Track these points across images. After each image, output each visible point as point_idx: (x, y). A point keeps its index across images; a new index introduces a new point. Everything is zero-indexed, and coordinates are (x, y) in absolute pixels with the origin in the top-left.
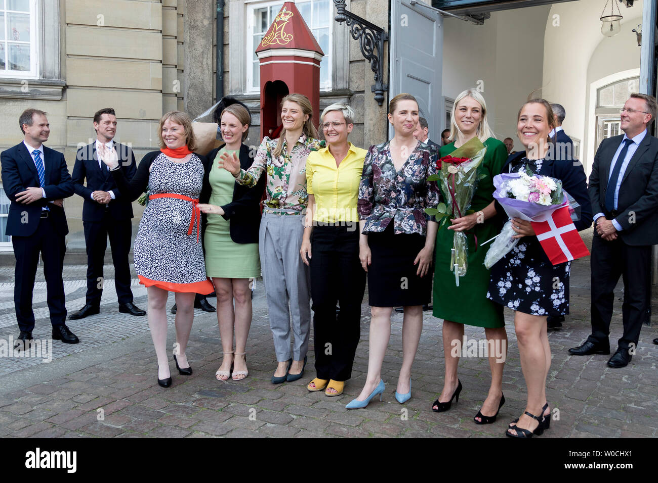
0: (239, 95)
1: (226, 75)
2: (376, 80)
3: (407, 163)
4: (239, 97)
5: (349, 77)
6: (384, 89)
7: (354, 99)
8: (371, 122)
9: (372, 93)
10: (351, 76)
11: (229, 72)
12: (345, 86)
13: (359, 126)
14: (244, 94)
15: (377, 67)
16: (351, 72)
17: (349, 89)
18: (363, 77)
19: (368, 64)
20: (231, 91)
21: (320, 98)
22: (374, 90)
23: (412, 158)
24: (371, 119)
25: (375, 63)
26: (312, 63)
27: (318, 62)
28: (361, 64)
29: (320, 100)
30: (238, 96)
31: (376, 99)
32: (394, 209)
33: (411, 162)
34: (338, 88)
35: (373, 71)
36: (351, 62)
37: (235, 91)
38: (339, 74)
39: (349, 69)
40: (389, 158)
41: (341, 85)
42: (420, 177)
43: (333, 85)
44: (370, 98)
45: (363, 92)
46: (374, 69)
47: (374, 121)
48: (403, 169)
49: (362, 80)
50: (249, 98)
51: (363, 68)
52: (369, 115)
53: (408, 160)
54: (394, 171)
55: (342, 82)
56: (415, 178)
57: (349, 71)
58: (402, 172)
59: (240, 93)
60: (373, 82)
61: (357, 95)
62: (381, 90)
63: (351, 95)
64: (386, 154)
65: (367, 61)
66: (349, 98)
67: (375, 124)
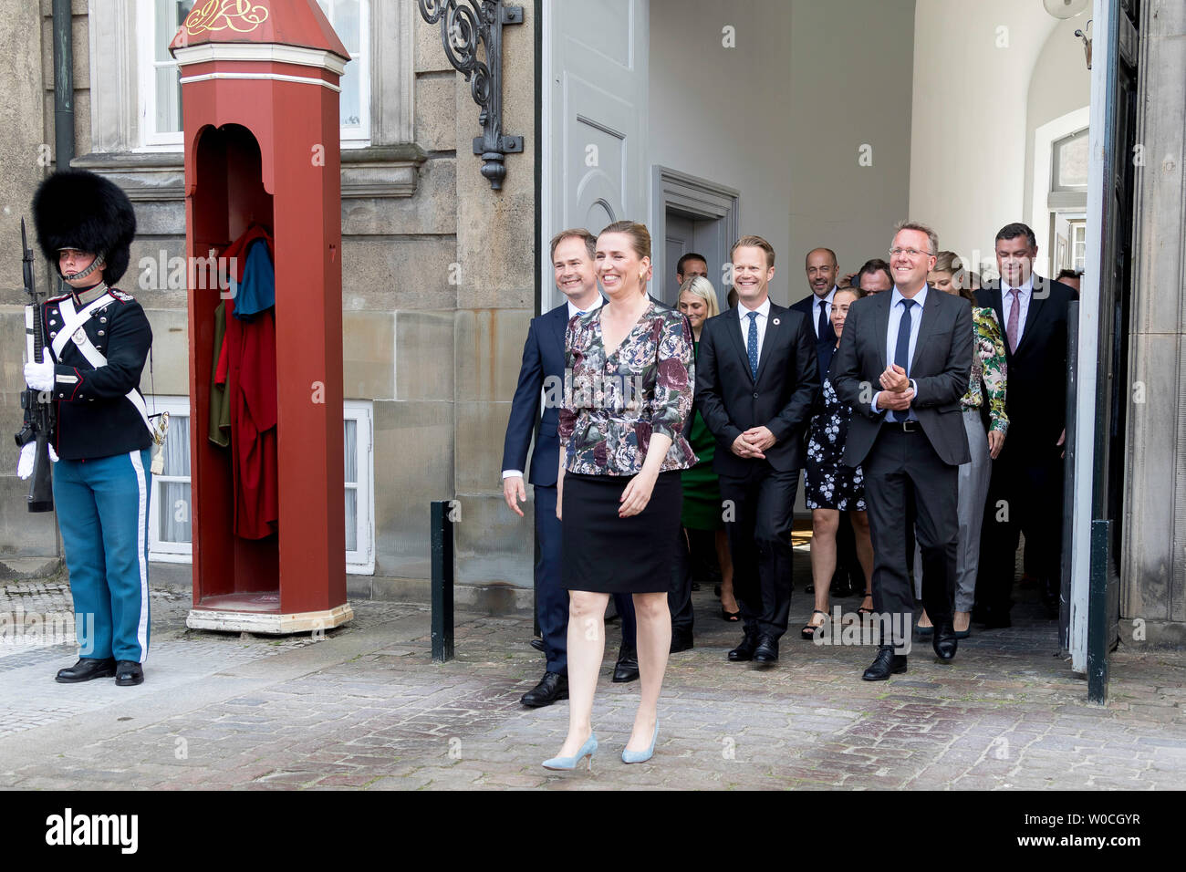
0: (121, 154)
1: (82, 99)
2: (486, 124)
3: (627, 341)
4: (117, 158)
5: (415, 114)
6: (505, 149)
7: (428, 171)
8: (474, 232)
9: (475, 158)
10: (422, 111)
11: (89, 89)
12: (407, 137)
13: (444, 241)
14: (134, 151)
15: (487, 93)
16: (419, 101)
17: (414, 146)
18: (451, 115)
19: (463, 86)
20: (97, 143)
21: (342, 166)
22: (480, 151)
23: (636, 333)
24: (475, 225)
25: (480, 82)
26: (320, 82)
27: (334, 77)
28: (445, 80)
29: (342, 171)
30: (117, 155)
31: (485, 174)
32: (604, 420)
33: (633, 340)
34: (386, 142)
35: (478, 101)
36: (419, 75)
37: (109, 142)
38: (389, 104)
39: (415, 93)
40: (598, 335)
41: (393, 136)
42: (645, 362)
43: (373, 133)
44: (469, 167)
45: (453, 153)
46: (479, 97)
47: (483, 227)
48: (618, 352)
49: (449, 122)
50: (148, 163)
51: (452, 92)
52: (467, 213)
53: (629, 337)
54: (602, 355)
55: (396, 127)
56: (634, 365)
57: (415, 99)
58: (615, 357)
59: (122, 149)
60: (479, 130)
61: (437, 161)
62: (497, 152)
63: (423, 161)
64: (592, 328)
65: (460, 76)
66: (418, 168)
67: (485, 238)
